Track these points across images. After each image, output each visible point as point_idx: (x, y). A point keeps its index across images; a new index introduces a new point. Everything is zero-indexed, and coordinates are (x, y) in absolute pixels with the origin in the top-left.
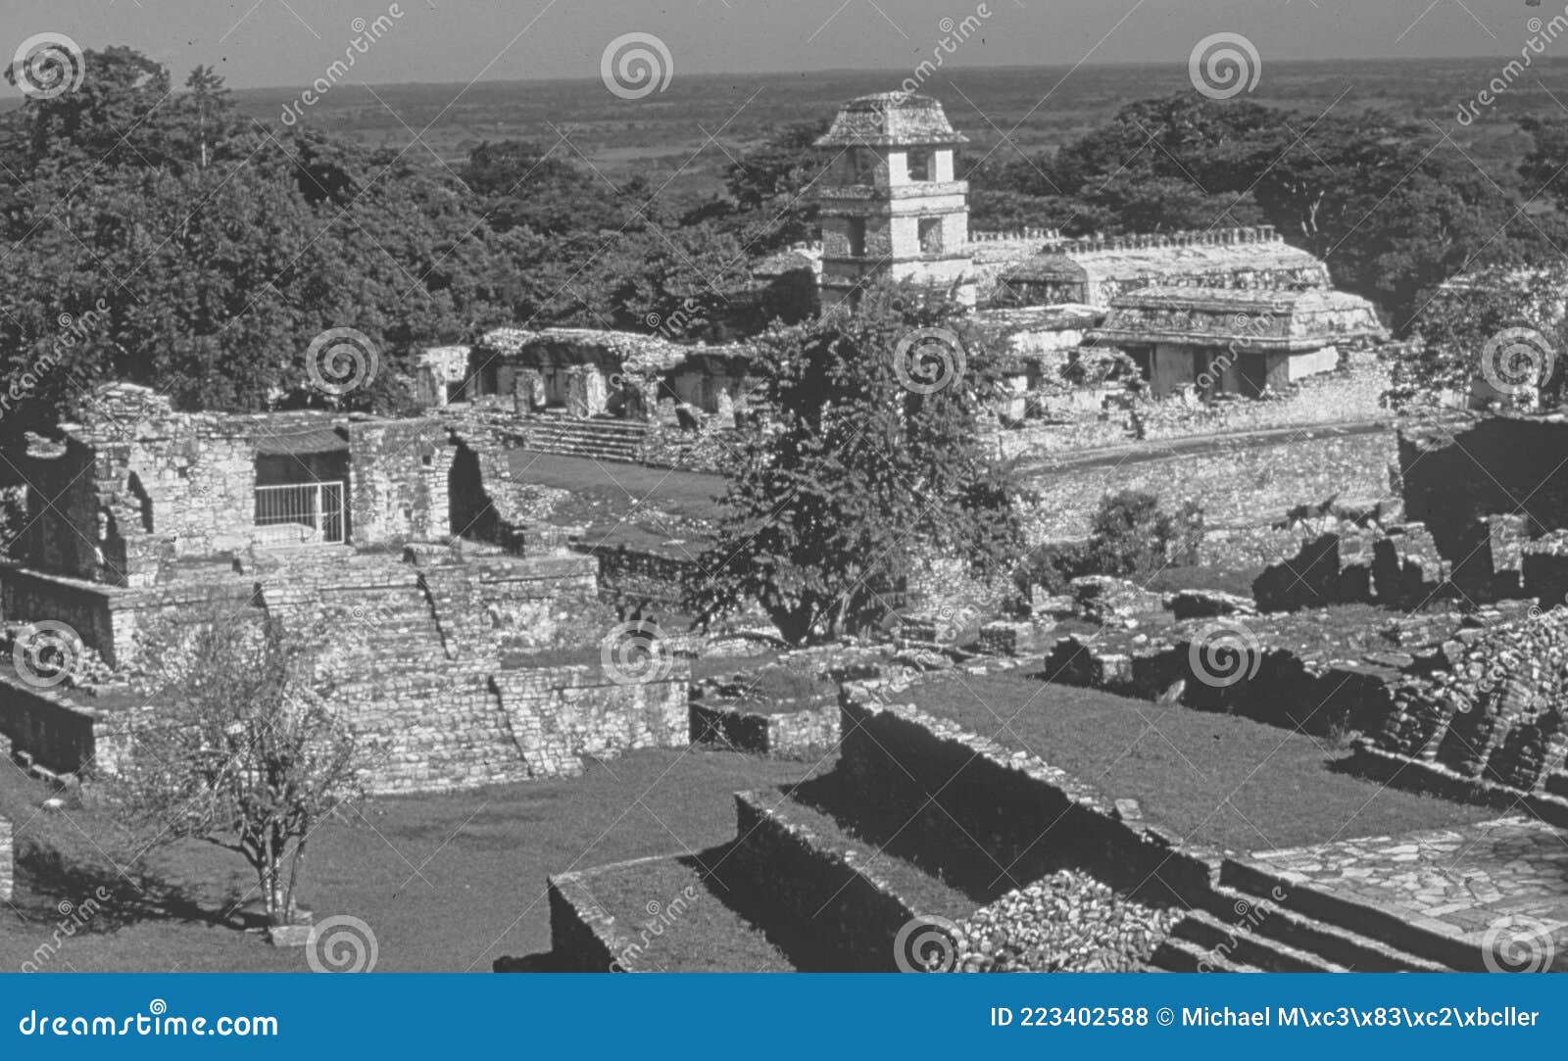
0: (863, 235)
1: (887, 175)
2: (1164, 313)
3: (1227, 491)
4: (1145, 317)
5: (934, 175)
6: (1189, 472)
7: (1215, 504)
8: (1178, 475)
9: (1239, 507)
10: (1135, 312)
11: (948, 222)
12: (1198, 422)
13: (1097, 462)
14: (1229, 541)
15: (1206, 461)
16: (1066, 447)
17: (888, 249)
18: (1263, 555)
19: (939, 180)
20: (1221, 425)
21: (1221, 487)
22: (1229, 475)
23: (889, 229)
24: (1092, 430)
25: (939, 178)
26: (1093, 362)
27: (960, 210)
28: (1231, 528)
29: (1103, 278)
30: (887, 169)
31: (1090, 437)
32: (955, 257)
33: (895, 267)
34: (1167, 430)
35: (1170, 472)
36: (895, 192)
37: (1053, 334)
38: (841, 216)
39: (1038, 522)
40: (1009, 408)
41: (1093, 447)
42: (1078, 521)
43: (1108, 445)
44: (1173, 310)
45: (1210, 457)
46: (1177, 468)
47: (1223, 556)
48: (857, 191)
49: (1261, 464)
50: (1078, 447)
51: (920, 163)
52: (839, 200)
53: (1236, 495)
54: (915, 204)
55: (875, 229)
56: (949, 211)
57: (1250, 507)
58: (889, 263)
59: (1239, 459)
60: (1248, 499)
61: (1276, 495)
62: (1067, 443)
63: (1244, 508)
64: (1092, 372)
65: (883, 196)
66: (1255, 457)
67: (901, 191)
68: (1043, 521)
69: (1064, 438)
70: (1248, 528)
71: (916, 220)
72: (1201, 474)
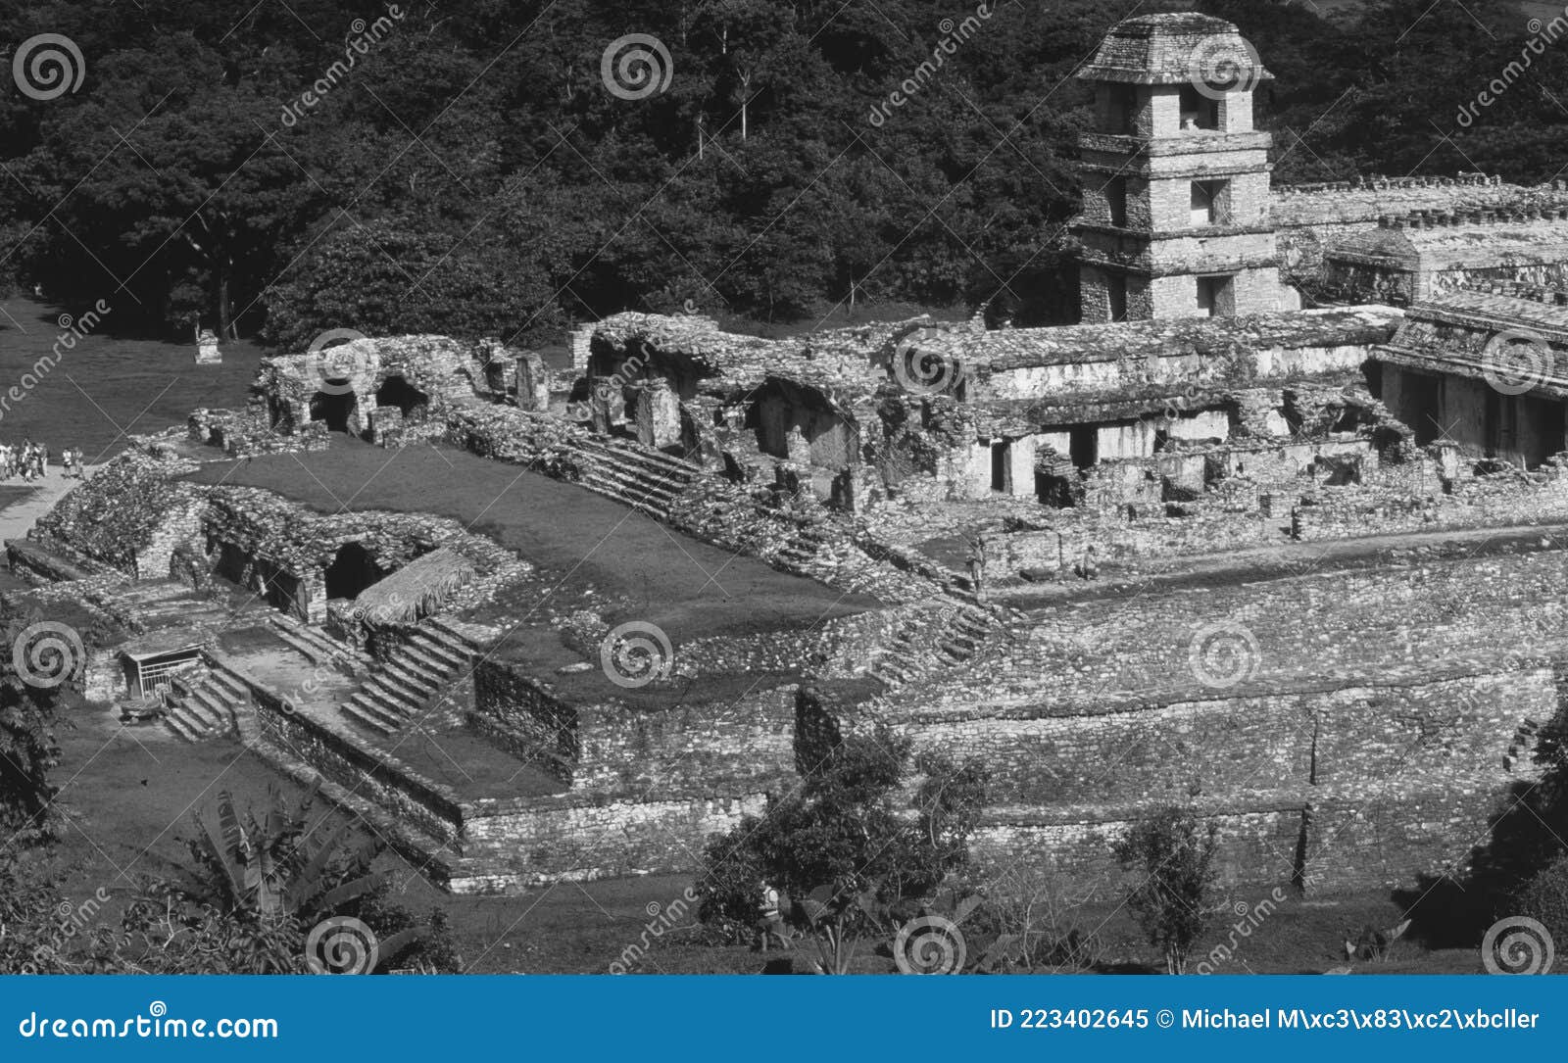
0: (1124, 200)
1: (1150, 124)
2: (1460, 332)
3: (1390, 626)
4: (1438, 335)
5: (1224, 124)
6: (1333, 597)
7: (1368, 645)
8: (1313, 600)
9: (1408, 650)
10: (1429, 327)
11: (1240, 187)
12: (1389, 515)
13: (1186, 582)
14: (1372, 704)
15: (1363, 582)
16: (1168, 550)
17: (1147, 222)
18: (1422, 727)
19: (1229, 131)
20: (1427, 520)
21: (1385, 619)
22: (1400, 602)
23: (1148, 195)
24: (1214, 526)
25: (1231, 128)
26: (1317, 406)
27: (1259, 169)
28: (1376, 685)
29: (1443, 266)
30: (1150, 115)
31: (1209, 537)
32: (1249, 231)
33: (1154, 246)
34: (1338, 528)
35: (1300, 597)
36: (1156, 147)
37: (1321, 351)
38: (1099, 172)
39: (1070, 670)
40: (1179, 467)
41: (1214, 550)
42: (1136, 669)
43: (1240, 547)
44: (1470, 330)
45: (1369, 575)
46: (1313, 593)
47: (1358, 725)
48: (1115, 142)
49: (1454, 584)
50: (1192, 551)
51: (1202, 107)
52: (1098, 151)
53: (1404, 632)
54: (1185, 163)
55: (1136, 194)
56: (1242, 171)
57: (1426, 650)
58: (1146, 240)
59: (1420, 579)
60: (1422, 637)
61: (1472, 632)
62: (1171, 544)
63: (1416, 651)
64: (1314, 419)
65: (1141, 154)
66: (1445, 575)
67: (1166, 146)
68: (1078, 669)
69: (1166, 538)
70: (1406, 684)
71: (1188, 184)
72: (1355, 600)
